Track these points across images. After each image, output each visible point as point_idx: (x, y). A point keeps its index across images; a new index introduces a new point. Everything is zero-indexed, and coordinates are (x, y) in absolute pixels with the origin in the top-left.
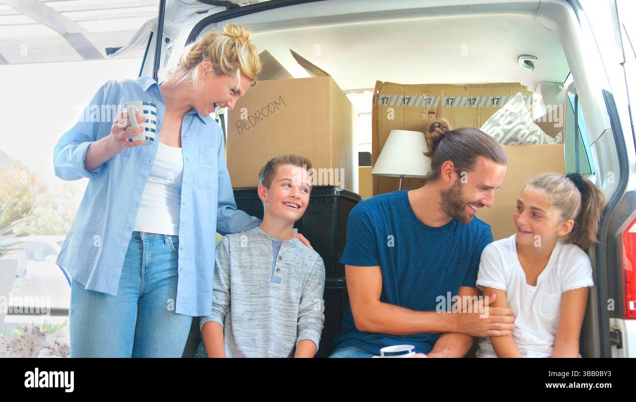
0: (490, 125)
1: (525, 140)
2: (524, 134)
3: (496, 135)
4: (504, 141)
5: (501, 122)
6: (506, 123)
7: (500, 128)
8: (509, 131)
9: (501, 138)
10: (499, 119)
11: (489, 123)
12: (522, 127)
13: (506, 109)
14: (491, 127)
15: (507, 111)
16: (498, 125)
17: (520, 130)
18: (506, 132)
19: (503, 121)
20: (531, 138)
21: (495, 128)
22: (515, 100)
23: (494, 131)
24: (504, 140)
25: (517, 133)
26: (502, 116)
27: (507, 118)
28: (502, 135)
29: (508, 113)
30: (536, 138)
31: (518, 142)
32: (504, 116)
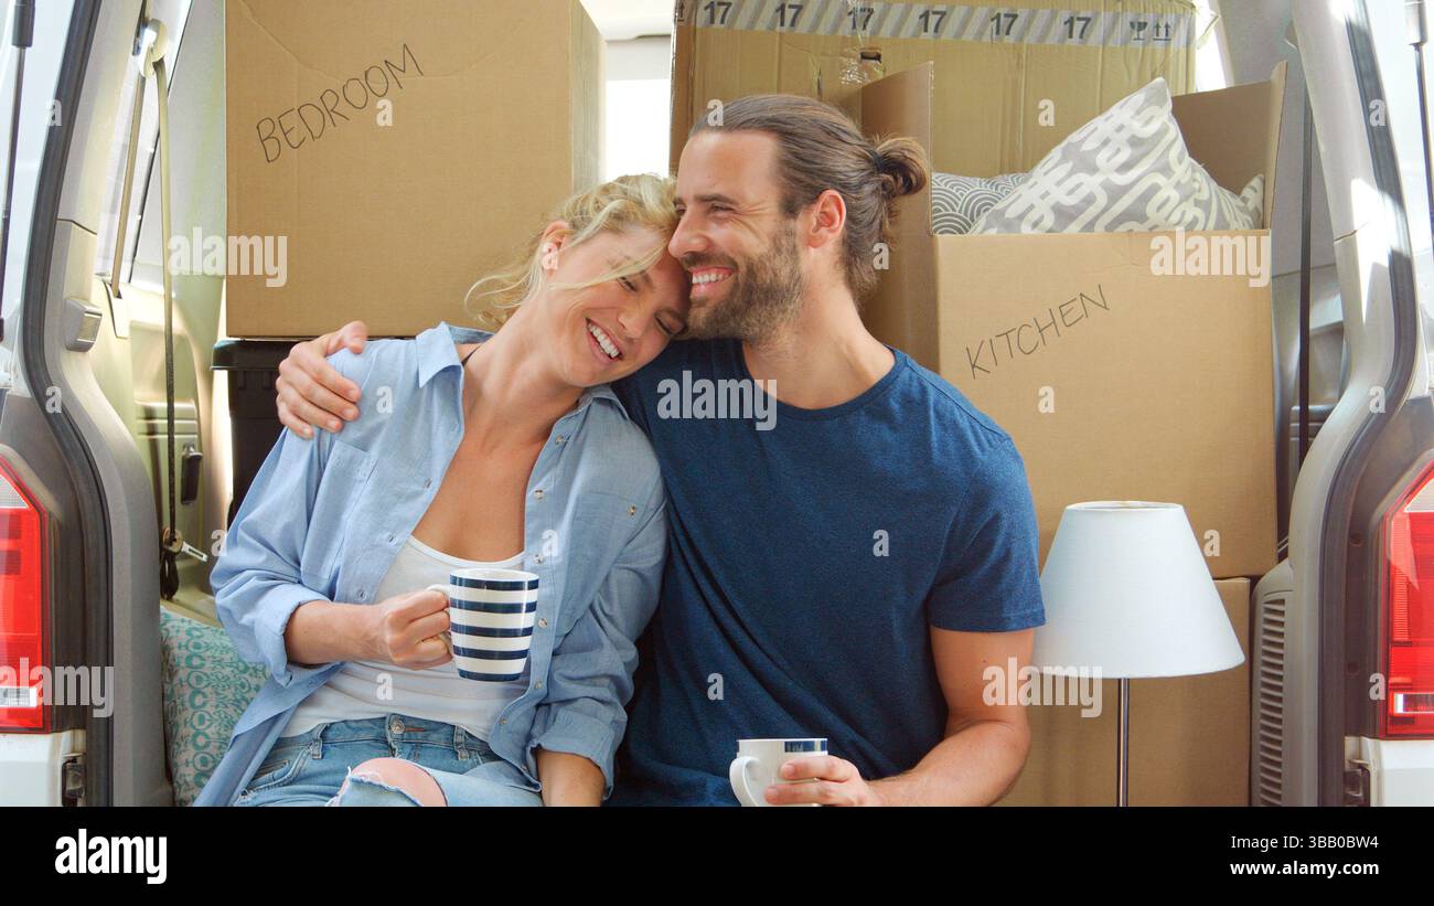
0: (1069, 165)
1: (1167, 219)
2: (1167, 200)
3: (1084, 200)
4: (1106, 219)
5: (1101, 159)
6: (1117, 166)
7: (1098, 179)
8: (1125, 189)
9: (1099, 210)
10: (1097, 151)
11: (1064, 159)
12: (1160, 179)
13: (1118, 123)
14: (1070, 174)
15: (1120, 128)
16: (1093, 170)
17: (1155, 189)
18: (1115, 193)
19: (1108, 160)
20: (1184, 213)
21: (1082, 177)
22: (1146, 101)
23: (1078, 186)
24: (1105, 216)
25: (1145, 198)
26: (1106, 143)
27: (1119, 150)
28: (1102, 201)
29: (1125, 135)
30: (1199, 213)
31: (1146, 224)
32: (1110, 144)
